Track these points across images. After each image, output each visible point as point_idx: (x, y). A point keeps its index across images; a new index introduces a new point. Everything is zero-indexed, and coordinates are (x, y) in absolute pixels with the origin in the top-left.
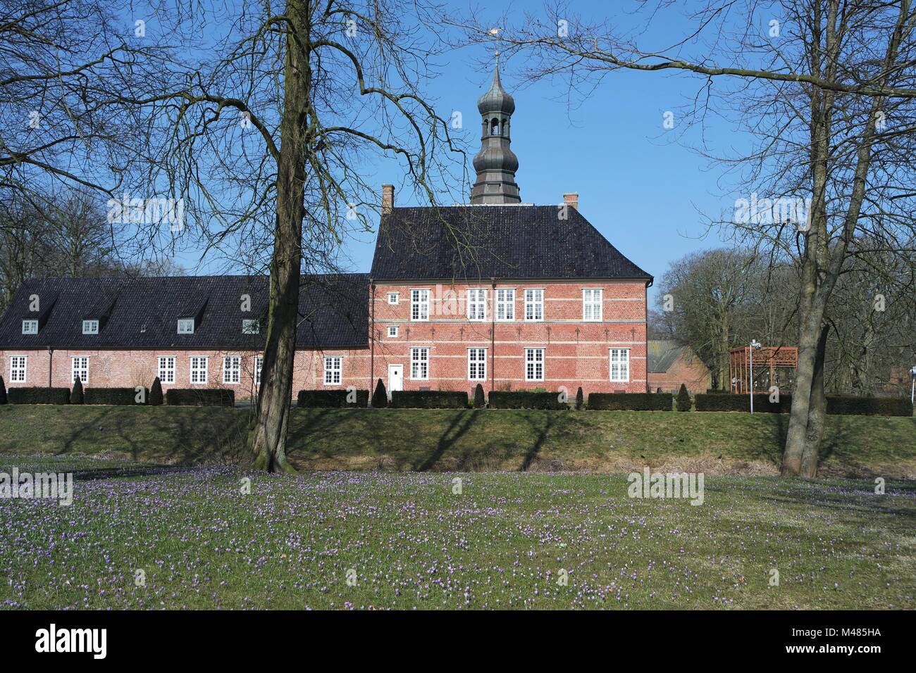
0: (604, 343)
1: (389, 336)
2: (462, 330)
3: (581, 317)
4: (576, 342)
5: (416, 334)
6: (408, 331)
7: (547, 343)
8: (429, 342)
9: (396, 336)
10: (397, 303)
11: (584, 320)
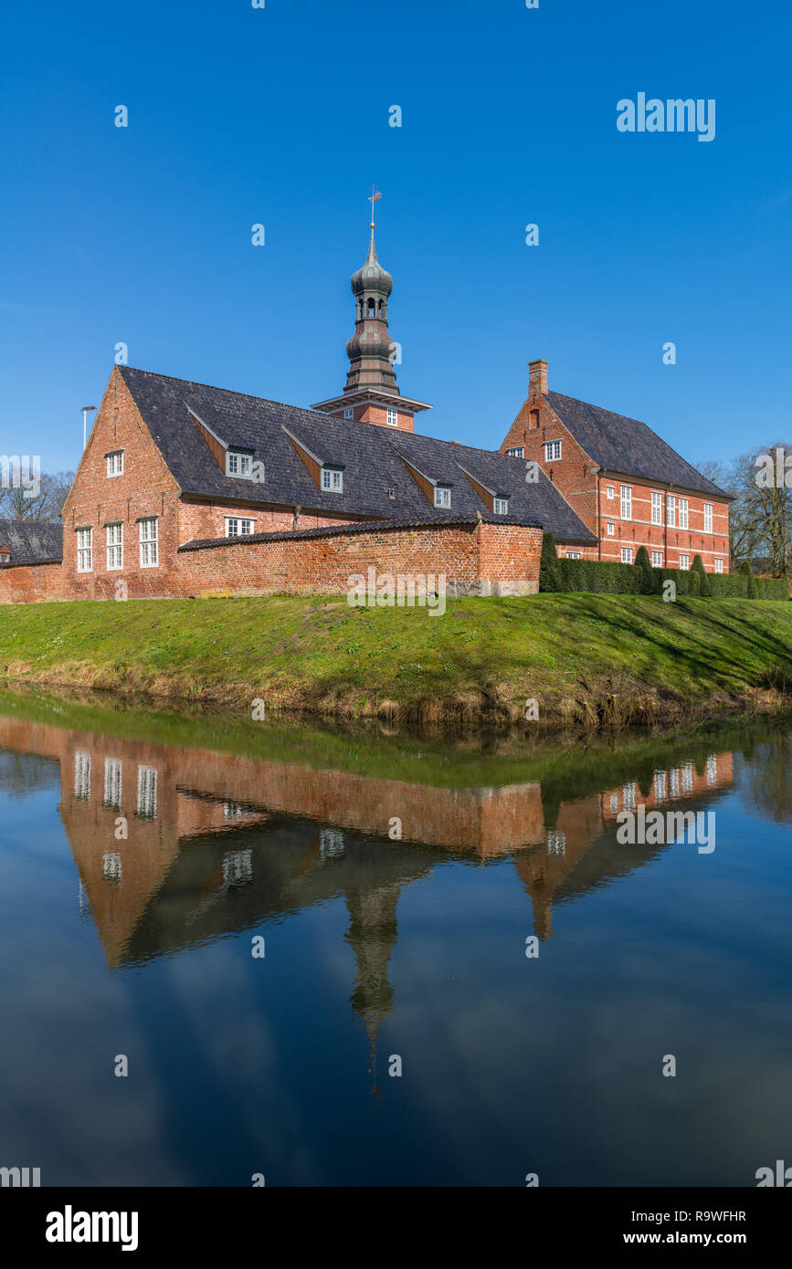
0: (711, 553)
1: (609, 533)
2: (649, 533)
3: (703, 529)
4: (700, 551)
5: (624, 534)
6: (620, 529)
7: (689, 550)
8: (632, 543)
9: (612, 534)
10: (612, 498)
11: (705, 532)
